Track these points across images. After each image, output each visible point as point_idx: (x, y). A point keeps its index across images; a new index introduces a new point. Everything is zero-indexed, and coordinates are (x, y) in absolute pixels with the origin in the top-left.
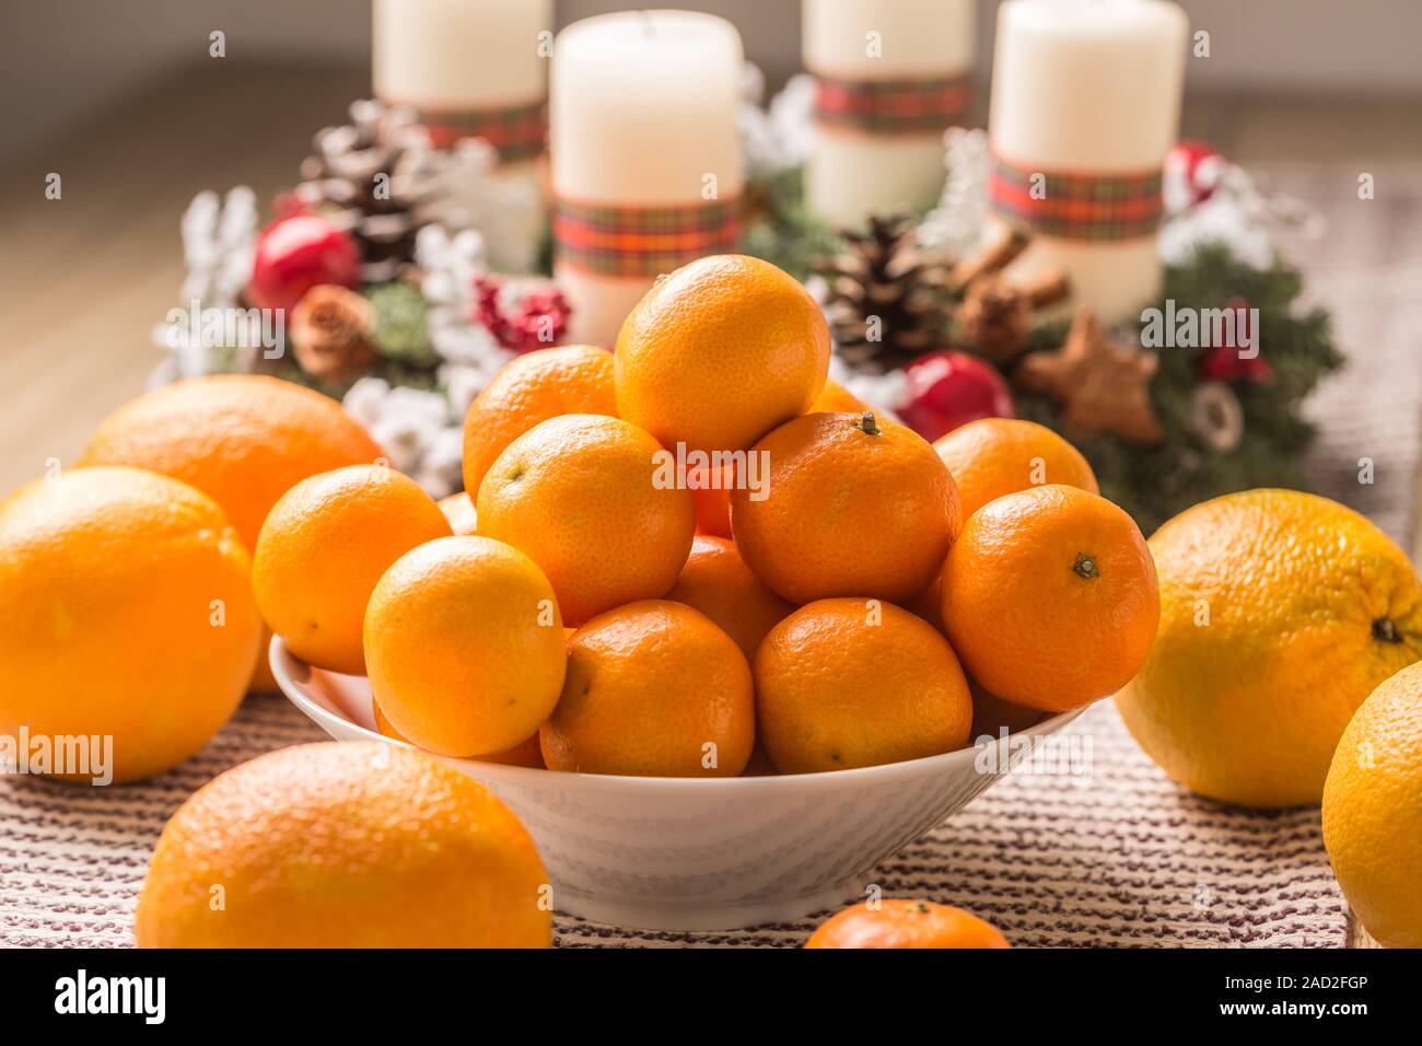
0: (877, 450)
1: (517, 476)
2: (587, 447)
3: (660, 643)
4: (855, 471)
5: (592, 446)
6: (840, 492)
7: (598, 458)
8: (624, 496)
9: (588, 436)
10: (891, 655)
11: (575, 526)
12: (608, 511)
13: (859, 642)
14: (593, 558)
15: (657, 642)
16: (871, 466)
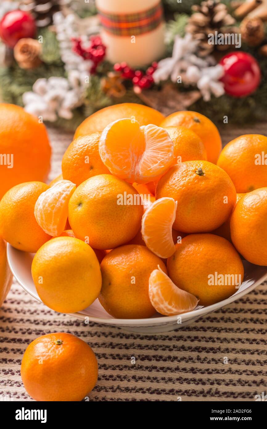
0: (203, 183)
1: (80, 204)
2: (103, 196)
3: (133, 269)
4: (196, 193)
5: (105, 195)
6: (192, 202)
7: (107, 200)
8: (117, 214)
9: (103, 191)
10: (213, 263)
11: (101, 226)
12: (112, 220)
13: (202, 259)
14: (108, 235)
15: (132, 269)
16: (202, 191)
